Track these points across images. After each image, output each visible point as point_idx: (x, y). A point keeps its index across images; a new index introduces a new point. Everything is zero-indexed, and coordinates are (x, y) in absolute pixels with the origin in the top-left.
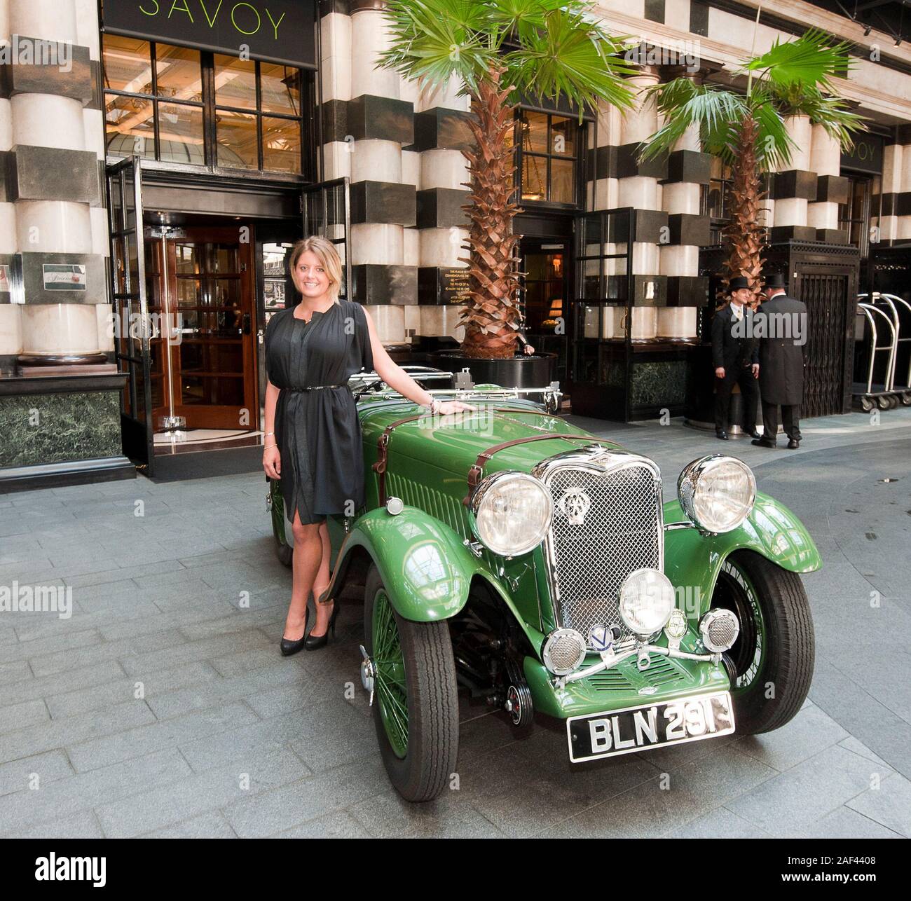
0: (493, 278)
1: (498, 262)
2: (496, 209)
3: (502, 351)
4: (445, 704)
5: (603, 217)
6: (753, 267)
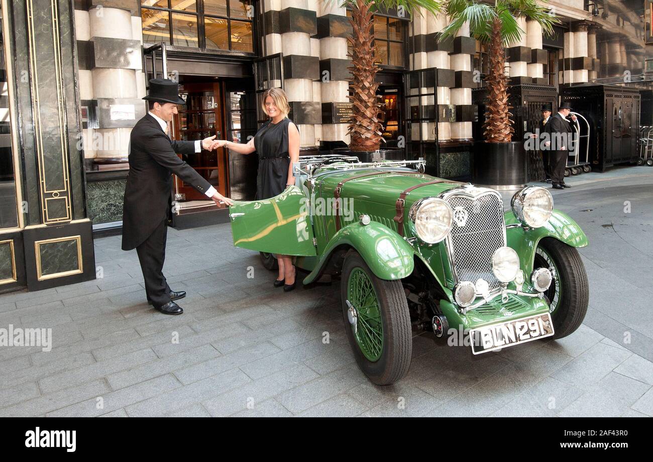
0: (367, 107)
1: (369, 98)
2: (367, 69)
3: (373, 147)
4: (406, 326)
5: (419, 73)
6: (503, 98)
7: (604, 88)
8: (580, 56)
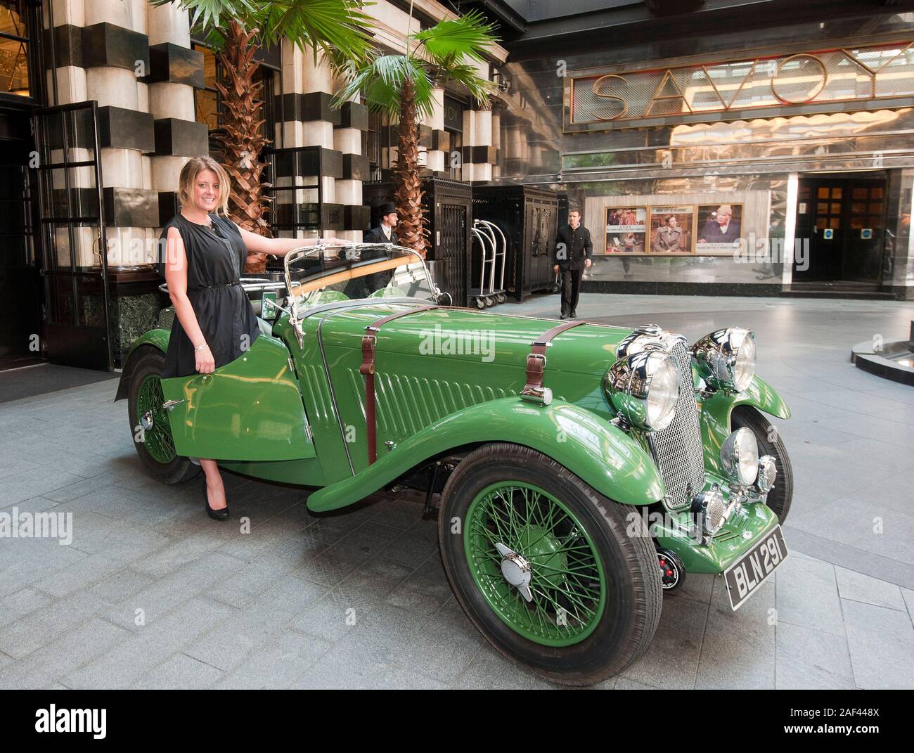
0: (248, 201)
1: (252, 187)
2: (249, 138)
3: (258, 267)
5: (292, 153)
6: (417, 197)
7: (525, 189)
8: (483, 144)
